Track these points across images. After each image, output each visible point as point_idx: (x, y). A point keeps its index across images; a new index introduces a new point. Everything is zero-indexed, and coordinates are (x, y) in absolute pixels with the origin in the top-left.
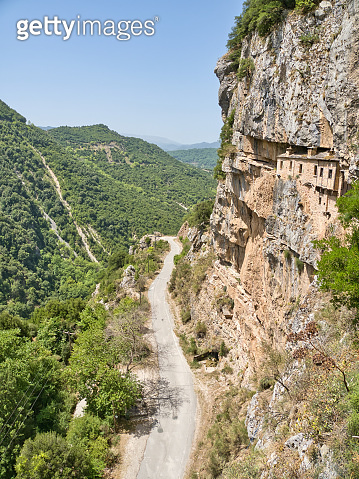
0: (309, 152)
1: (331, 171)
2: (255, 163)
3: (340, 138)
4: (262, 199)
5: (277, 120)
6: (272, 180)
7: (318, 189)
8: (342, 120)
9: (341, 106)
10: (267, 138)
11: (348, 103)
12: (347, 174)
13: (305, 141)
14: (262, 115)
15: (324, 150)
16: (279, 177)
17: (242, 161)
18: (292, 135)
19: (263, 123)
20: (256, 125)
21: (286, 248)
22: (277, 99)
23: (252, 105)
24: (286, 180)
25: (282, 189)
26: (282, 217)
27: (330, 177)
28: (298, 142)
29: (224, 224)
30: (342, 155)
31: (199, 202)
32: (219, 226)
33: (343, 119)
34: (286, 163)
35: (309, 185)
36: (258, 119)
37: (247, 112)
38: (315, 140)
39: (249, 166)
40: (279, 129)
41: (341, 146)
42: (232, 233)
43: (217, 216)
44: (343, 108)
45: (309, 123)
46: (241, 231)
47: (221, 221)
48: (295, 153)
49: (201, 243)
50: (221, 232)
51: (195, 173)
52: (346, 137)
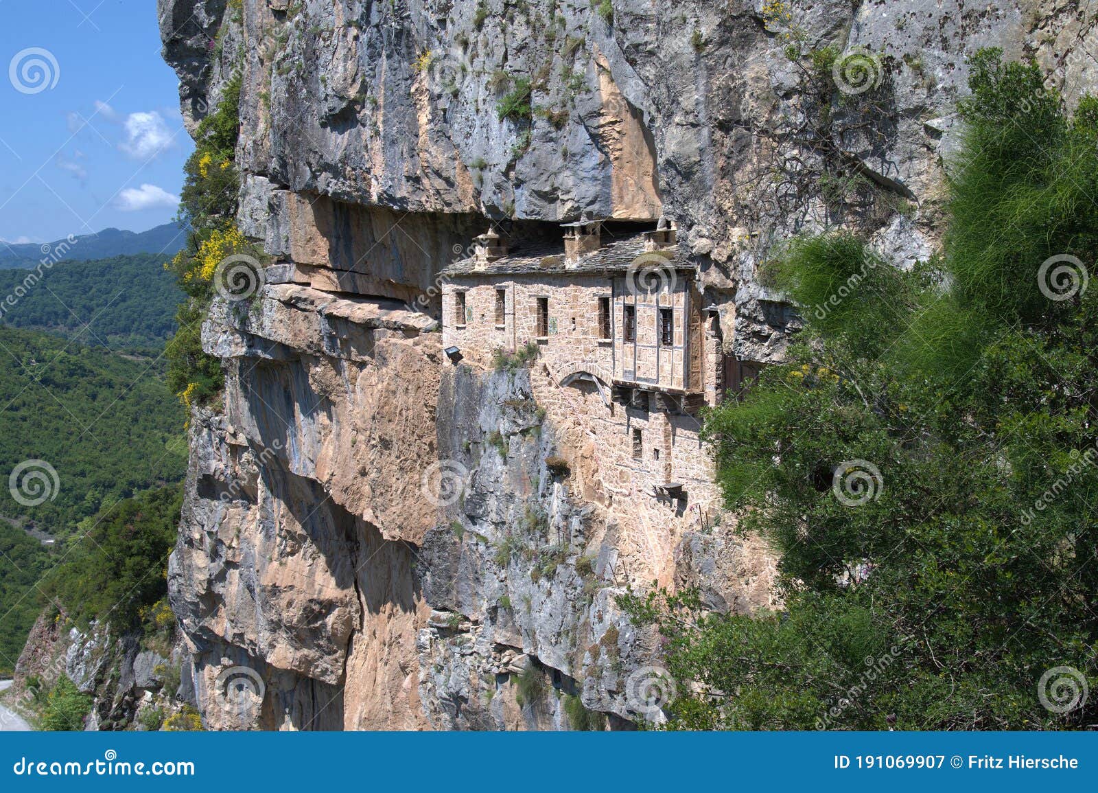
0: (573, 243)
1: (667, 314)
2: (344, 308)
3: (687, 175)
4: (391, 461)
5: (423, 118)
6: (428, 374)
7: (623, 392)
8: (687, 101)
9: (680, 44)
10: (387, 197)
11: (705, 31)
12: (729, 320)
13: (550, 197)
14: (360, 101)
15: (630, 229)
16: (456, 357)
17: (290, 304)
18: (491, 177)
19: (367, 132)
20: (337, 143)
21: (519, 662)
22: (416, 27)
23: (312, 56)
24: (486, 371)
25: (472, 412)
26: (485, 529)
27: (666, 338)
28: (522, 206)
29: (232, 588)
30: (701, 245)
31: (110, 504)
32: (212, 601)
33: (692, 97)
34: (480, 298)
35: (583, 383)
36: (344, 118)
37: (292, 90)
38: (590, 190)
39: (320, 325)
40: (437, 156)
41: (696, 211)
42: (275, 626)
43: (200, 559)
44: (689, 52)
45: (558, 124)
46: (317, 610)
47: (222, 577)
48: (514, 252)
49: (136, 693)
50: (222, 626)
51: (77, 371)
52: (709, 169)
